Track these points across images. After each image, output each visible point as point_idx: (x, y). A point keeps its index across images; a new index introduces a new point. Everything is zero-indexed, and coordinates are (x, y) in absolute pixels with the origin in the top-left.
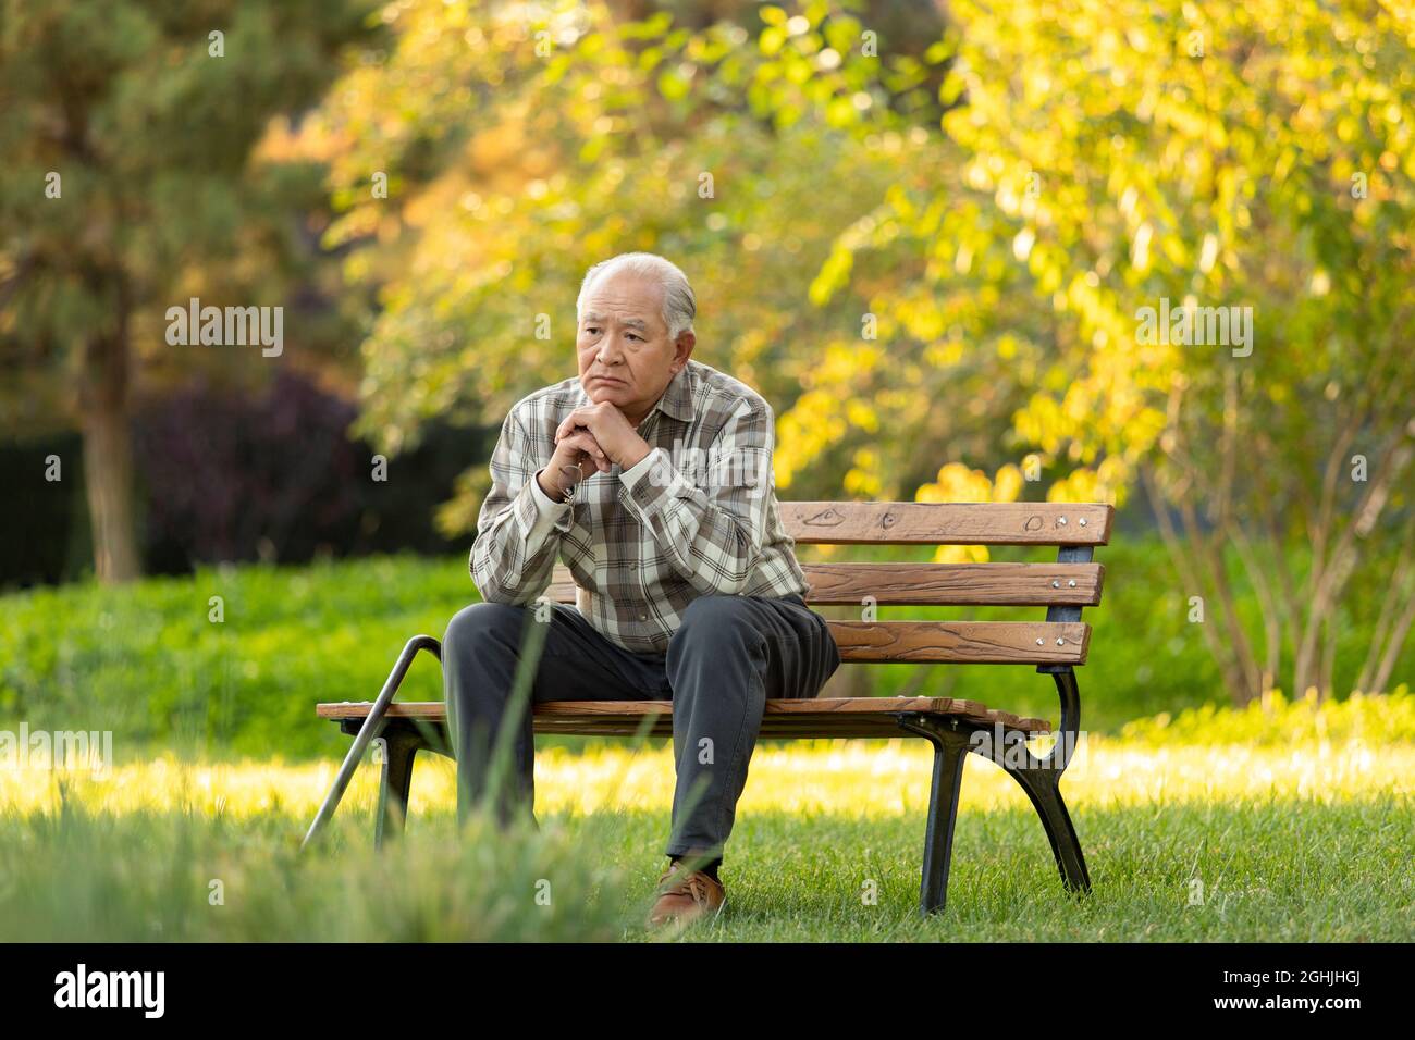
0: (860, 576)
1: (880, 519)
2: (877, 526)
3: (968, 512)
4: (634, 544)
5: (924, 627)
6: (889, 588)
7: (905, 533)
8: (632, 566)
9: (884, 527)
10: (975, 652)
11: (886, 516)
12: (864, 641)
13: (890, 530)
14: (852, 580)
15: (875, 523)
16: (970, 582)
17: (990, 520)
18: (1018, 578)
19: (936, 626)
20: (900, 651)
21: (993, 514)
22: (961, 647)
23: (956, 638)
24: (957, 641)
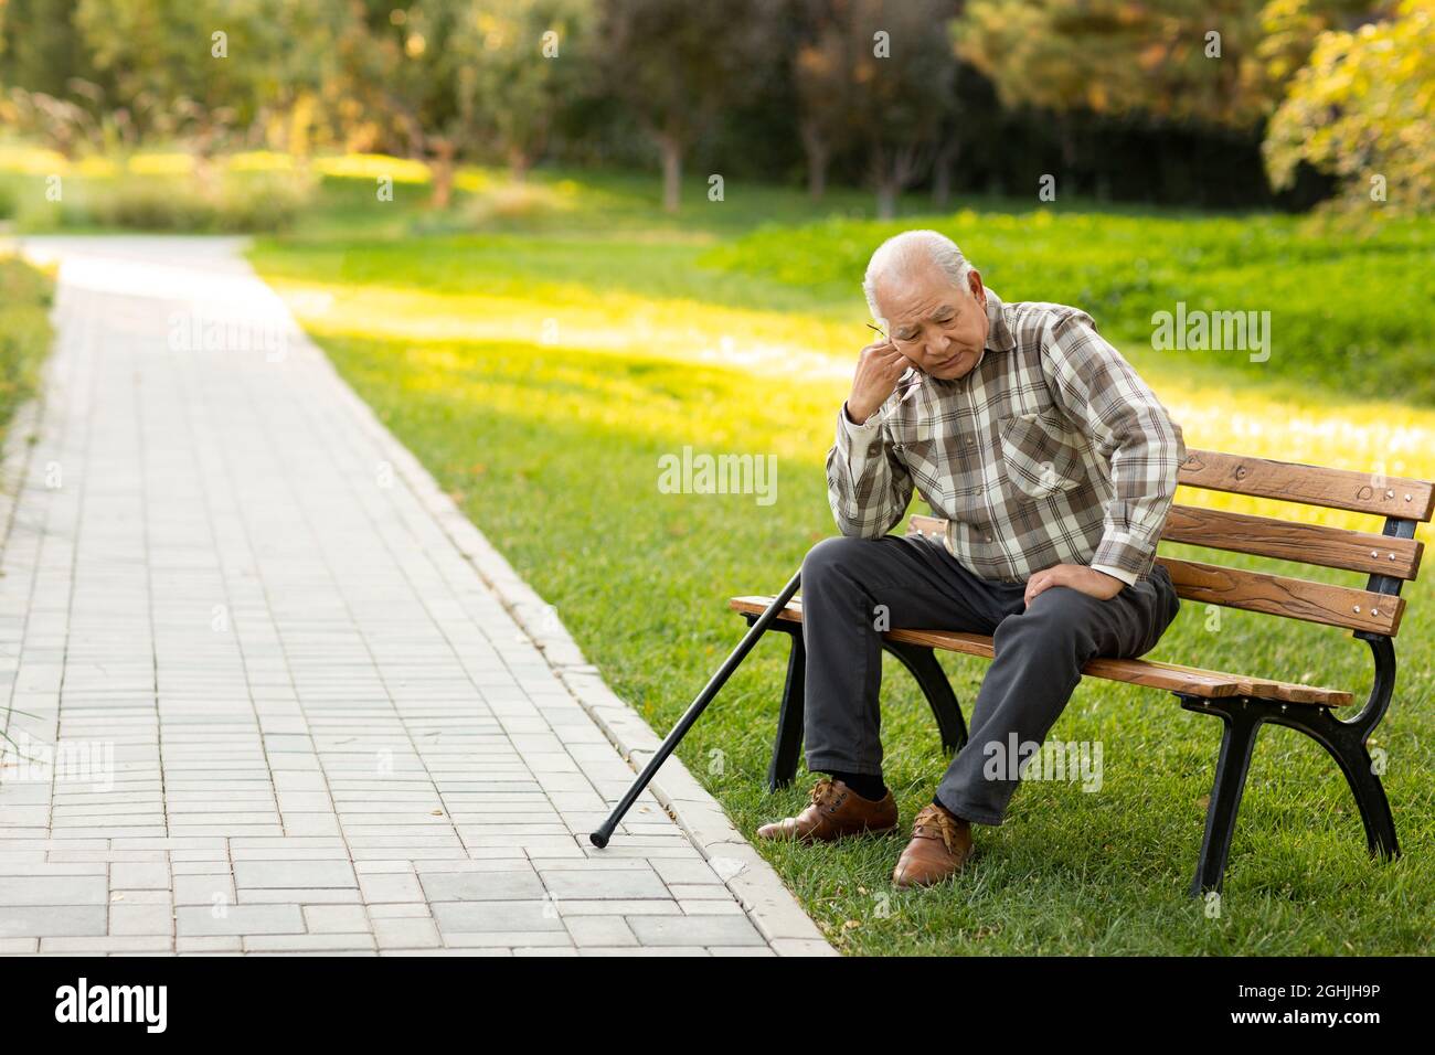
0: (1214, 521)
1: (1234, 470)
2: (1230, 477)
3: (1310, 475)
4: (978, 471)
5: (1260, 579)
6: (1235, 537)
7: (1254, 487)
8: (978, 492)
9: (1237, 478)
10: (1300, 610)
11: (1240, 468)
12: (1208, 584)
13: (1241, 482)
14: (1205, 524)
15: (1229, 473)
16: (1305, 541)
17: (1329, 483)
18: (1345, 544)
19: (1270, 579)
20: (1238, 598)
21: (1331, 479)
22: (1288, 603)
23: (1285, 594)
24: (1285, 597)
